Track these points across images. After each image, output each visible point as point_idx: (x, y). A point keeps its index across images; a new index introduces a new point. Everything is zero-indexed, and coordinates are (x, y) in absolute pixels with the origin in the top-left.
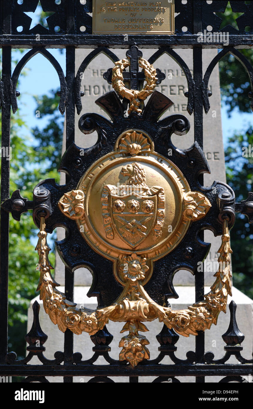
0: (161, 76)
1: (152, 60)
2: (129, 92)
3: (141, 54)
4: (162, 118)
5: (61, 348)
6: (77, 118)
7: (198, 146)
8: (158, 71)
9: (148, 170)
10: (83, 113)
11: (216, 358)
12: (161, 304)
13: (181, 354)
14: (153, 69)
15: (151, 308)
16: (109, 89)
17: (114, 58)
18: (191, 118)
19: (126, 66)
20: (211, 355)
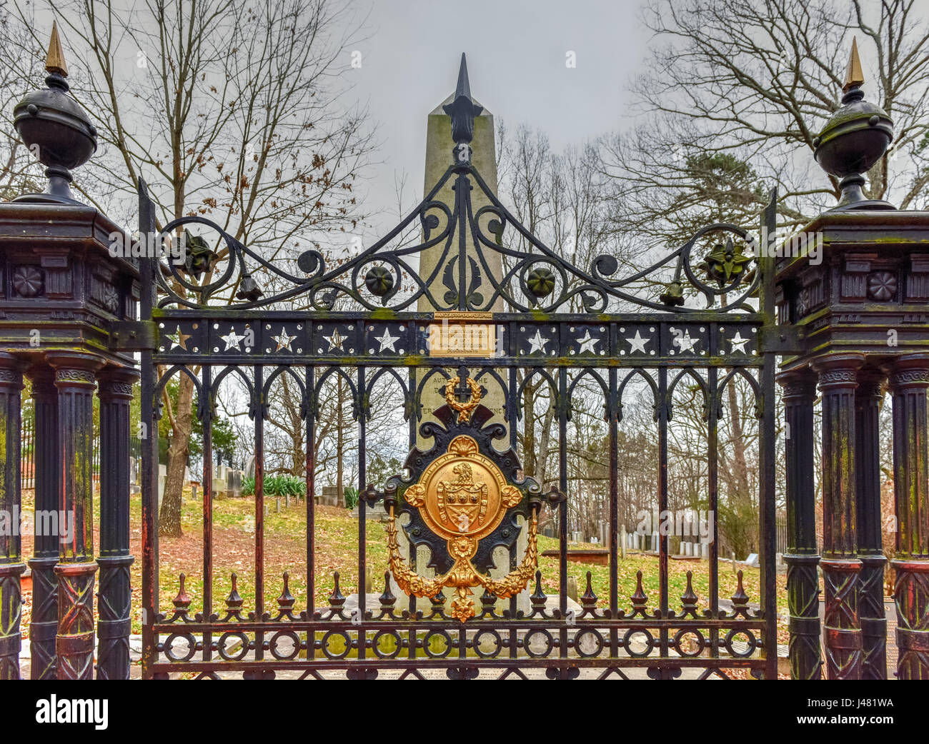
0: (484, 391)
1: (476, 379)
2: (459, 405)
3: (468, 373)
4: (484, 426)
5: (407, 608)
6: (418, 425)
7: (513, 450)
8: (482, 387)
9: (475, 468)
10: (423, 421)
11: (525, 616)
12: (483, 573)
13: (499, 612)
14: (478, 387)
15: (476, 578)
16: (443, 402)
17: (447, 377)
18: (507, 426)
19: (456, 383)
20: (521, 613)
